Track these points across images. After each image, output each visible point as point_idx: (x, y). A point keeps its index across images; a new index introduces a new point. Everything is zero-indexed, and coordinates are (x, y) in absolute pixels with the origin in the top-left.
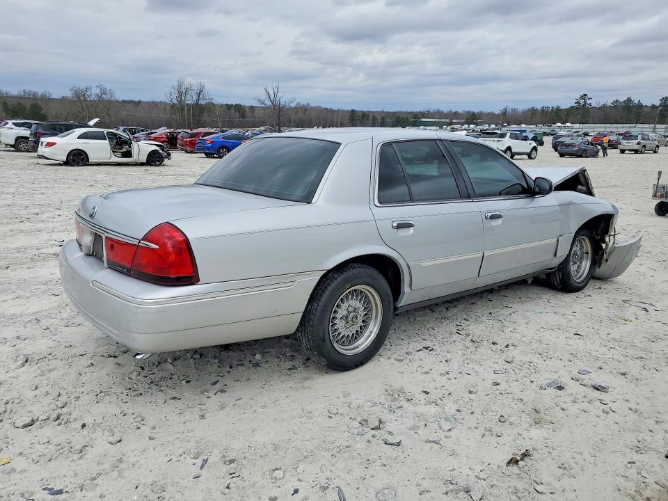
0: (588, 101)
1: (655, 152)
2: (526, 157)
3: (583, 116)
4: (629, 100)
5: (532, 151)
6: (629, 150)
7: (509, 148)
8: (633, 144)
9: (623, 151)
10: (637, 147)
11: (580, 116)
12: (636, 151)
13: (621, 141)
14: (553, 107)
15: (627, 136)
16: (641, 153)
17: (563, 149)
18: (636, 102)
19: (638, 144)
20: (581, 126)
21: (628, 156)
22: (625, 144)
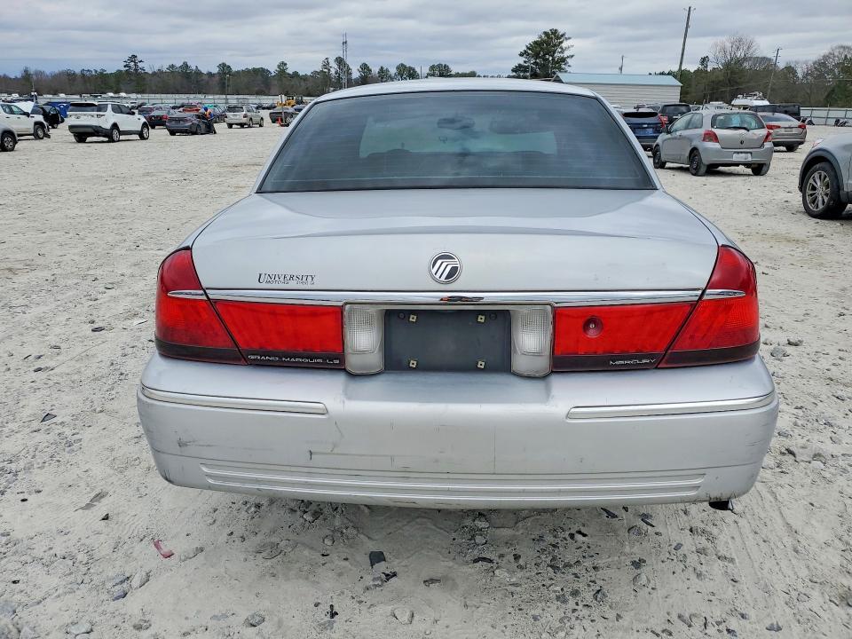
0: (140, 65)
1: (261, 126)
2: (137, 137)
3: (138, 83)
4: (186, 65)
5: (142, 128)
6: (237, 124)
7: (115, 126)
8: (239, 117)
9: (230, 126)
10: (244, 120)
11: (134, 83)
12: (242, 125)
13: (227, 114)
14: (96, 71)
15: (232, 109)
16: (249, 127)
17: (173, 125)
18: (194, 68)
19: (245, 116)
20: (139, 96)
21: (236, 130)
22: (231, 116)
